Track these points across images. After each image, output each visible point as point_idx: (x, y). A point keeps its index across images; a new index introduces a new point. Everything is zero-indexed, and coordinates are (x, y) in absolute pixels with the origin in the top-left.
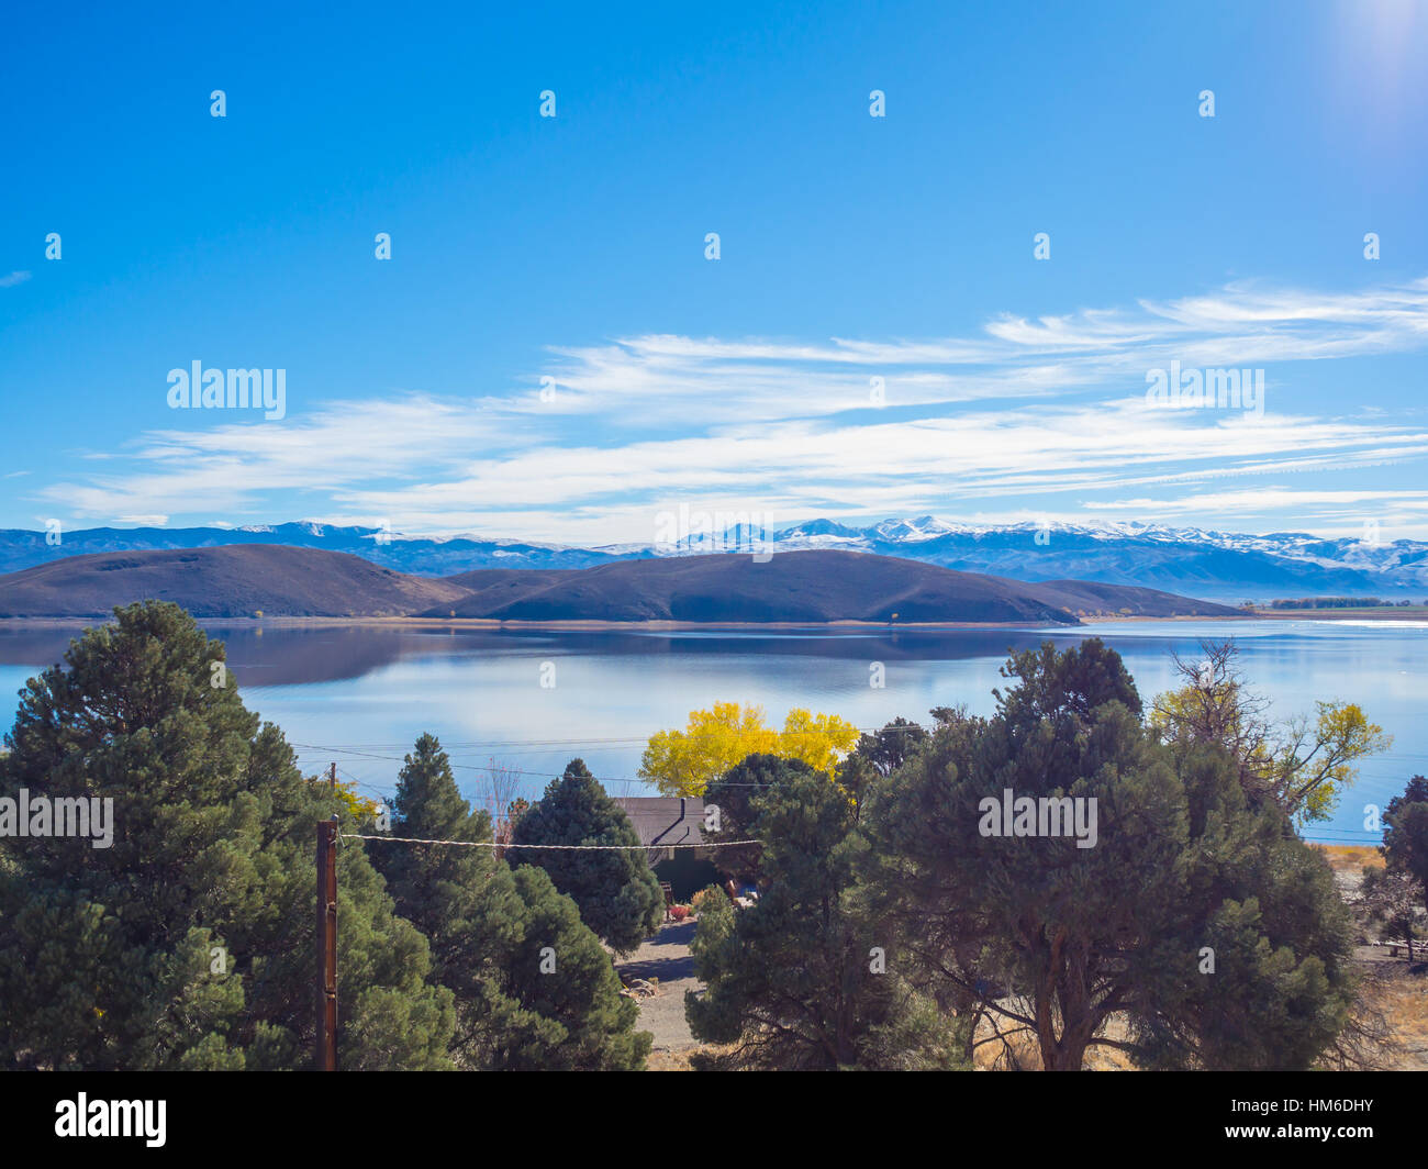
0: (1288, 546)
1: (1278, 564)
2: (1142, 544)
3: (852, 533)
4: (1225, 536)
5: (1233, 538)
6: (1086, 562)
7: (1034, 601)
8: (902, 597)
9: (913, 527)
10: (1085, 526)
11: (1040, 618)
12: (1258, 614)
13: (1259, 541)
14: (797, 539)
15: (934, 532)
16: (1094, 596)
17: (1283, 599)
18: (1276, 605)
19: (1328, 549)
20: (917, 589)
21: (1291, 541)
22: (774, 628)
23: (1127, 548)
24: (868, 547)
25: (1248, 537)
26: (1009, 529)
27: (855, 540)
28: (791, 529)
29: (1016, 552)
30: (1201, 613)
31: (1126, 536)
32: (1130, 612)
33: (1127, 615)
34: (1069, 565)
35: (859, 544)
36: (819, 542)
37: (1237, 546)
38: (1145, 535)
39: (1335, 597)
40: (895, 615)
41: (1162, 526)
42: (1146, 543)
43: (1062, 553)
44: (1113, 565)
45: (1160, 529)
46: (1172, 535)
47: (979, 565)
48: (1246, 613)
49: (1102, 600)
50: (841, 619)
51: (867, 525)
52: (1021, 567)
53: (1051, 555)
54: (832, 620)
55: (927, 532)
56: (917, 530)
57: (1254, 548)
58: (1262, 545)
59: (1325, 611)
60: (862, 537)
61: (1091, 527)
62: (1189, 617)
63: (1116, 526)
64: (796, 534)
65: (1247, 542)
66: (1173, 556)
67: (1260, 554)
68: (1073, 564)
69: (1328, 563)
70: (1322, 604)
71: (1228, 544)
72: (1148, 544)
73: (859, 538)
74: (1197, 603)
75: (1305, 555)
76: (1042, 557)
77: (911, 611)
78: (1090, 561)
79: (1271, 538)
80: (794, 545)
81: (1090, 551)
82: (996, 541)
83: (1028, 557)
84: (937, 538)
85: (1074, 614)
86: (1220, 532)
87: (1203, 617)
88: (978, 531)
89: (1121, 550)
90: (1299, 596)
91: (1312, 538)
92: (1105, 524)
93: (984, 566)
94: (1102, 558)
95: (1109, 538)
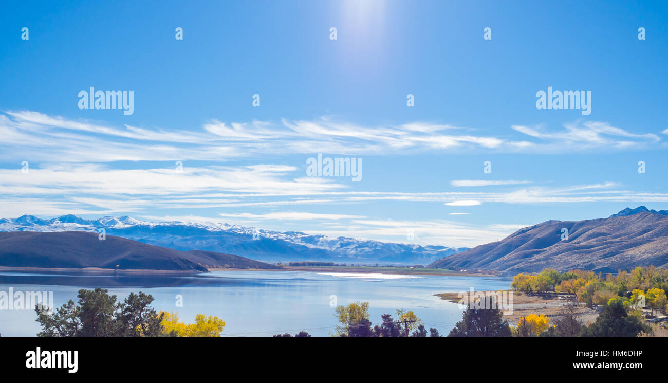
0: (294, 237)
1: (289, 245)
2: (229, 234)
3: (87, 223)
4: (267, 232)
5: (270, 233)
6: (204, 242)
7: (187, 260)
8: (122, 256)
9: (118, 221)
10: (203, 224)
11: (189, 268)
12: (285, 269)
13: (282, 235)
14: (57, 225)
15: (129, 224)
16: (212, 259)
17: (294, 262)
18: (291, 265)
19: (311, 239)
20: (128, 253)
21: (295, 235)
22: (54, 271)
23: (223, 236)
24: (95, 230)
25: (277, 233)
26: (167, 224)
27: (88, 226)
28: (53, 219)
29: (171, 236)
30: (260, 268)
31: (222, 230)
32: (229, 266)
33: (227, 268)
34: (195, 242)
35: (90, 228)
36: (69, 227)
37: (272, 236)
38: (231, 230)
39: (315, 261)
40: (118, 266)
41: (239, 226)
42: (231, 234)
43: (192, 237)
44: (216, 243)
45: (238, 227)
46: (243, 230)
47: (152, 240)
48: (279, 268)
49: (215, 260)
50: (90, 267)
51: (95, 219)
52: (172, 243)
53: (187, 238)
54: (85, 267)
55: (126, 224)
56: (120, 222)
57: (279, 238)
58: (283, 237)
59: (311, 268)
60: (92, 225)
61: (206, 225)
62: (255, 269)
63: (218, 225)
64: (56, 221)
65: (276, 235)
66: (243, 240)
67: (282, 240)
68: (198, 242)
69: (311, 246)
70: (310, 264)
71: (268, 235)
72: (232, 234)
73: (90, 226)
74: (259, 263)
75: (301, 242)
76: (182, 238)
77: (125, 264)
78: (205, 241)
79: (287, 233)
80: (56, 227)
81: (205, 236)
82: (161, 230)
83: (175, 238)
84: (131, 227)
85: (204, 266)
86: (264, 230)
87: (261, 269)
88: (151, 224)
89: (220, 236)
90: (300, 260)
91: (304, 234)
92: (212, 224)
93: (154, 242)
94: (211, 240)
95: (215, 230)
